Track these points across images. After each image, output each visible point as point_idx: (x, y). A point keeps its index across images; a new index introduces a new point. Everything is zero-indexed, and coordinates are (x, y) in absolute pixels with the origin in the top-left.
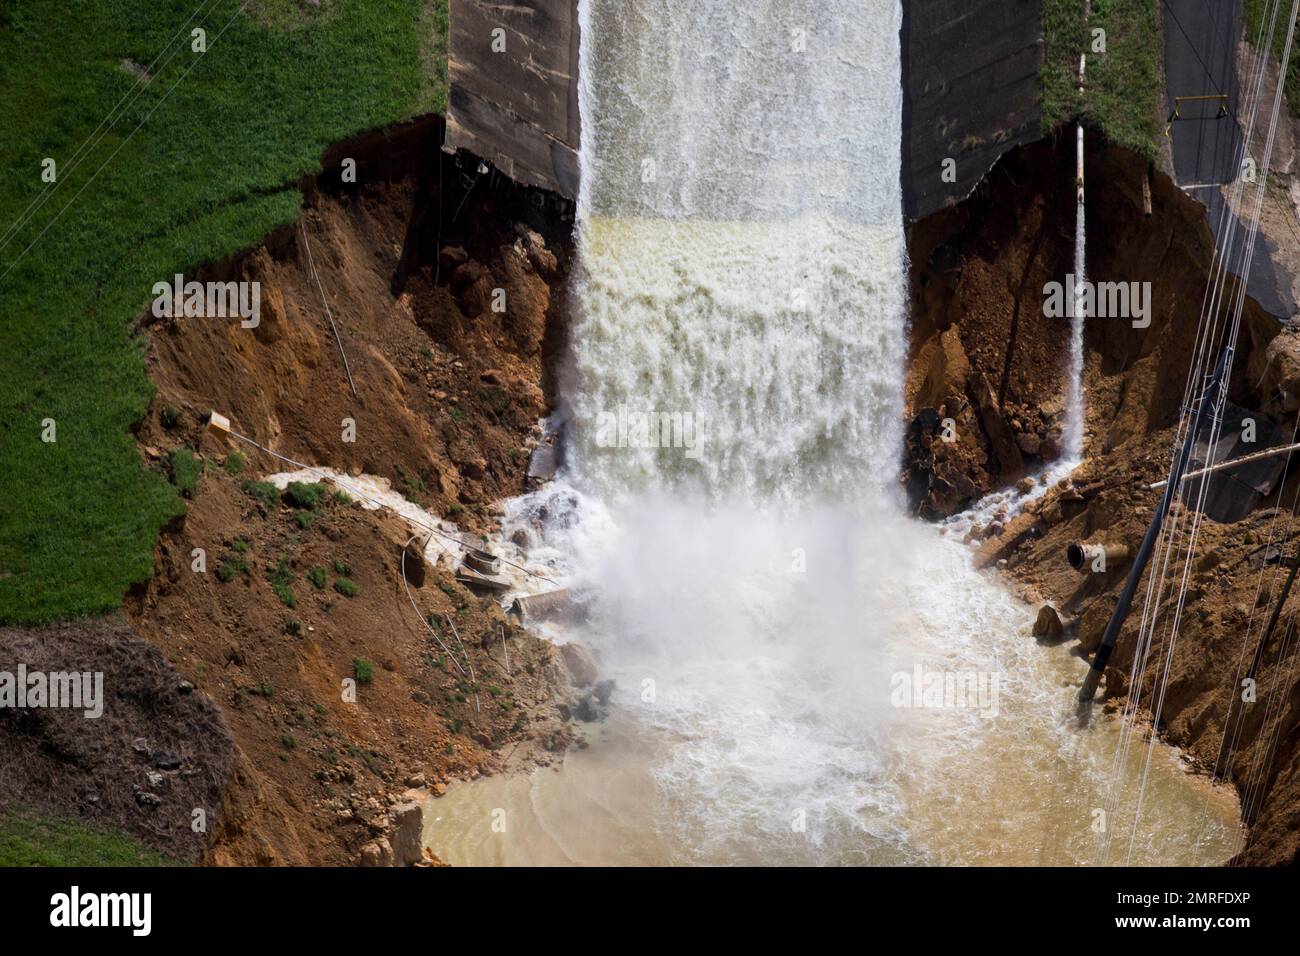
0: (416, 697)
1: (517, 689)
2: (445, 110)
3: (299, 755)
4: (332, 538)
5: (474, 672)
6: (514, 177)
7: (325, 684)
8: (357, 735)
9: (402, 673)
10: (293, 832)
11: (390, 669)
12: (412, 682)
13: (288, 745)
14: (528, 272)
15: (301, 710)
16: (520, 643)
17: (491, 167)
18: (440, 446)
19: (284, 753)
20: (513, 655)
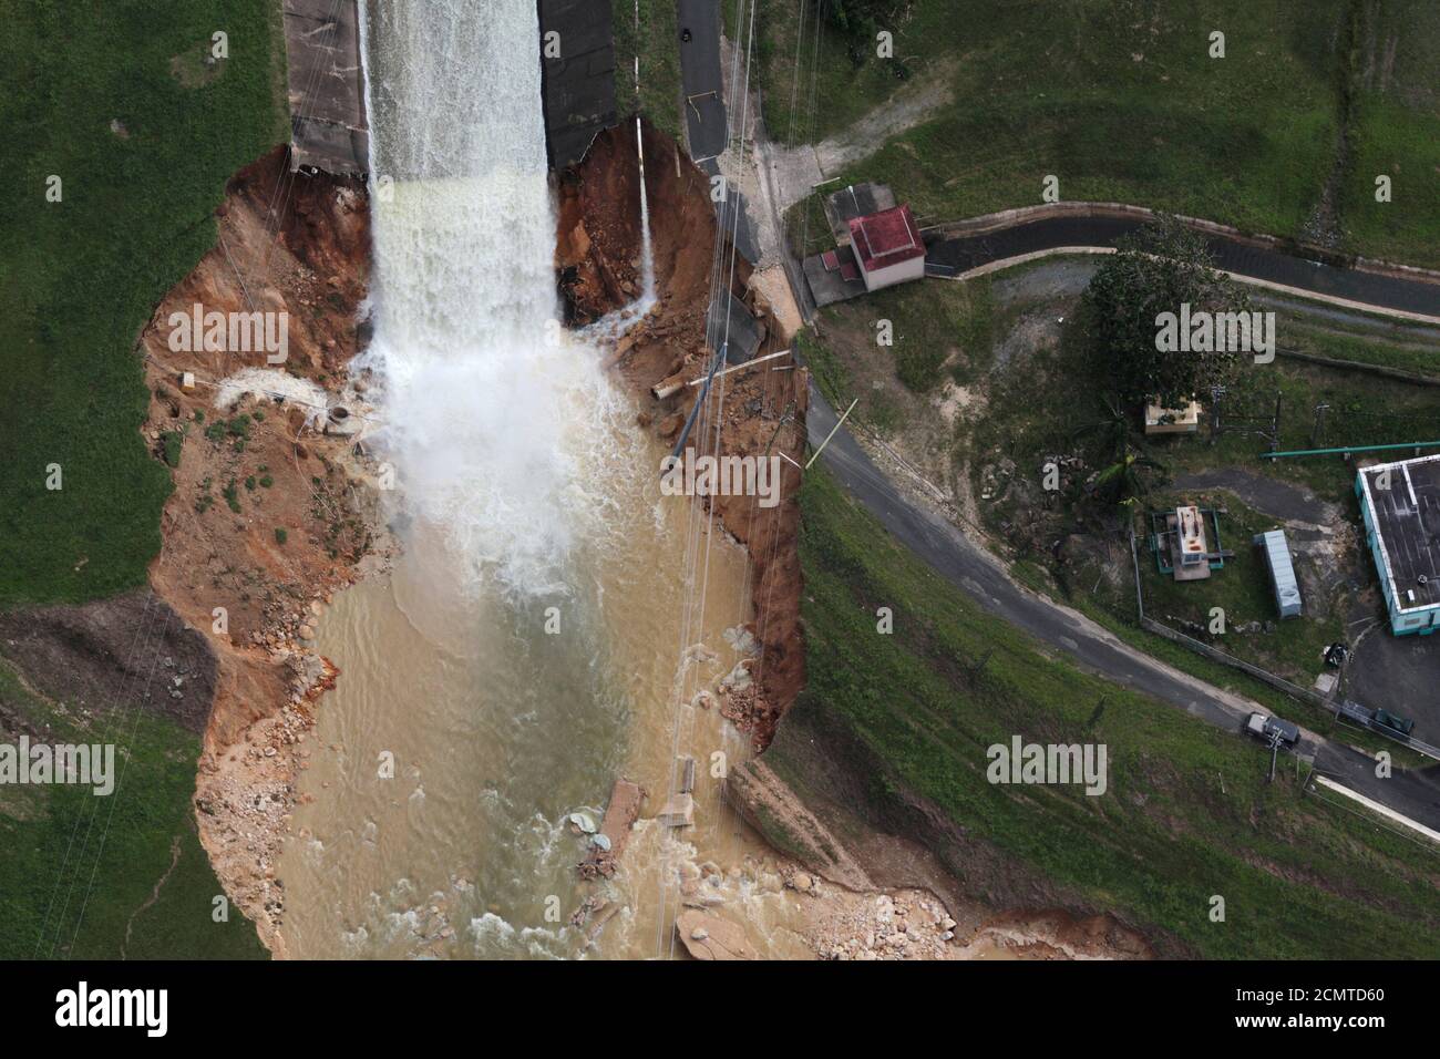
0: (311, 542)
1: (364, 517)
2: (290, 140)
3: (253, 602)
4: (256, 452)
5: (340, 513)
6: (332, 172)
7: (262, 553)
8: (283, 576)
9: (302, 526)
10: (254, 683)
11: (295, 527)
12: (308, 531)
13: (246, 598)
14: (346, 214)
15: (251, 574)
16: (363, 489)
17: (318, 168)
18: (309, 337)
19: (245, 605)
20: (360, 497)
